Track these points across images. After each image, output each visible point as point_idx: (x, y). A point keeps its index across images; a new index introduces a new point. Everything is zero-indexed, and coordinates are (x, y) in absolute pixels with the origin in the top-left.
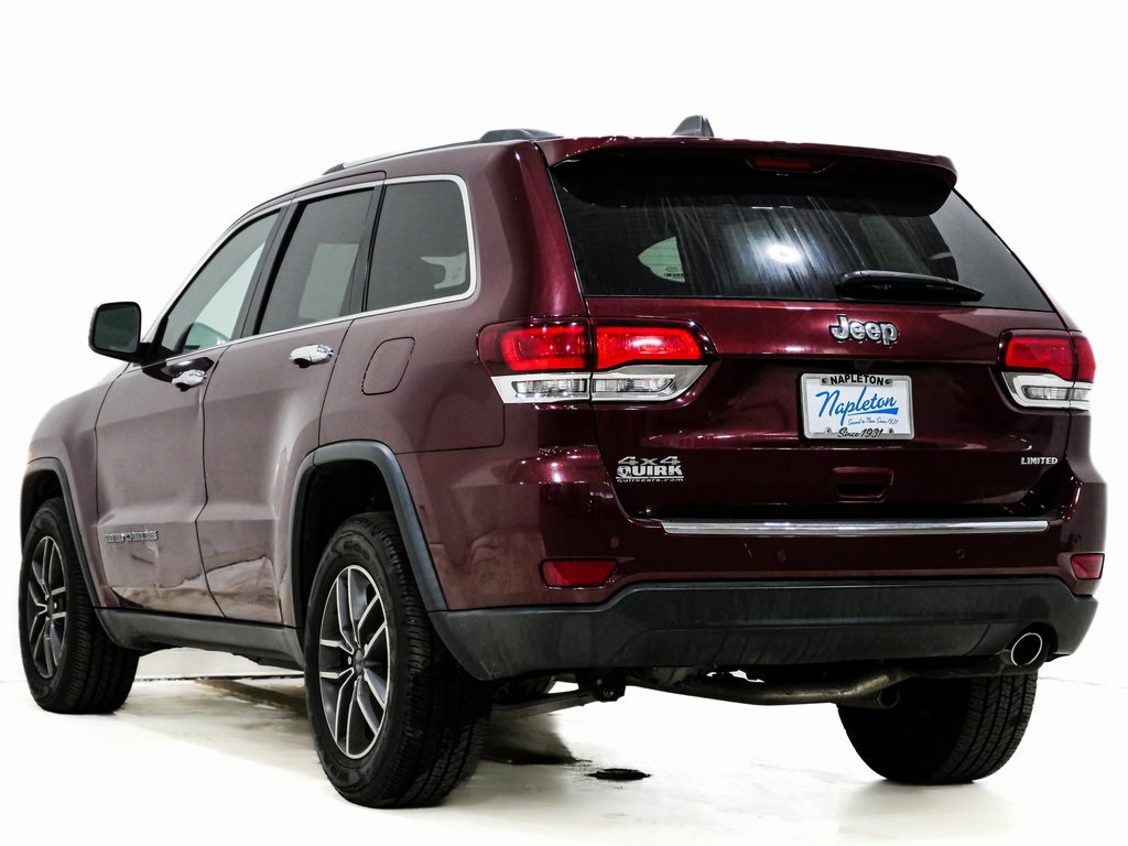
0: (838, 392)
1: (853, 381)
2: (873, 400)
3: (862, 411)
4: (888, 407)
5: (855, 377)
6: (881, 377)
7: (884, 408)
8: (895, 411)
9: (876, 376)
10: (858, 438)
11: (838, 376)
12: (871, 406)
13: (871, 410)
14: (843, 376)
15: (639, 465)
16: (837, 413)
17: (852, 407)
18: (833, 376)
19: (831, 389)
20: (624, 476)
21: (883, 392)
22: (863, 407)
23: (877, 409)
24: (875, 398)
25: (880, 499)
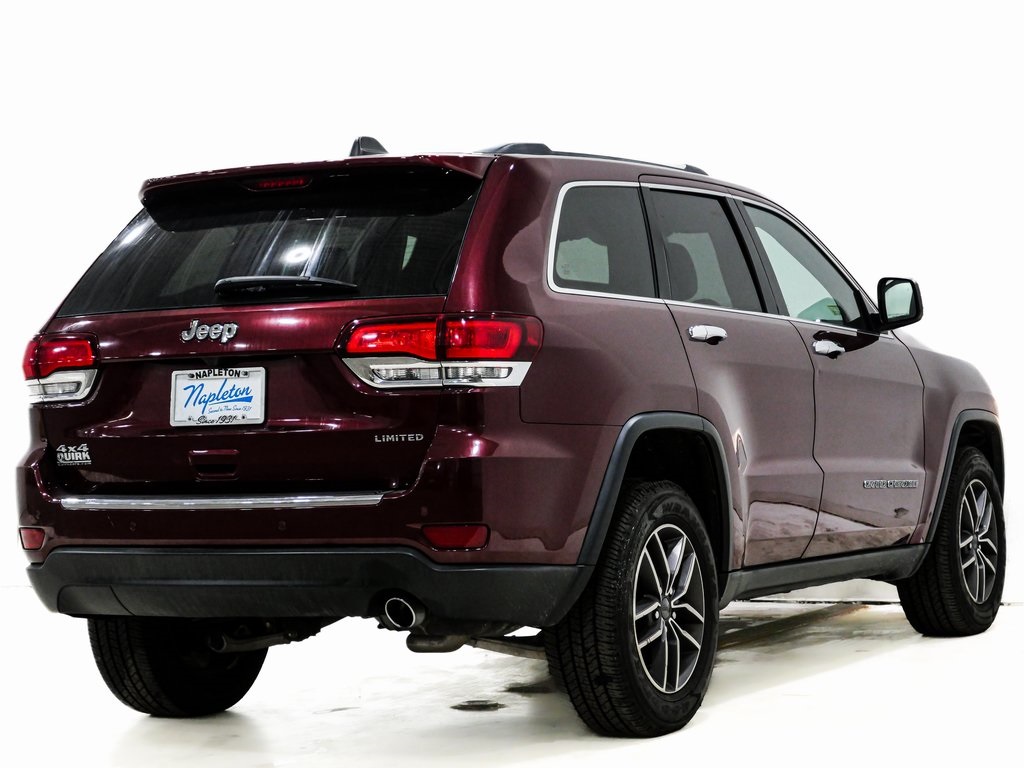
0: (202, 385)
1: (215, 375)
2: (231, 391)
3: (221, 400)
4: (244, 395)
5: (217, 371)
6: (238, 369)
7: (240, 397)
8: (249, 399)
9: (234, 370)
10: (214, 424)
11: (202, 371)
12: (230, 396)
13: (229, 399)
14: (206, 371)
15: (67, 452)
16: (200, 403)
17: (214, 397)
18: (198, 371)
19: (196, 383)
20: (61, 461)
21: (240, 383)
22: (222, 398)
23: (234, 398)
24: (233, 389)
25: (234, 477)
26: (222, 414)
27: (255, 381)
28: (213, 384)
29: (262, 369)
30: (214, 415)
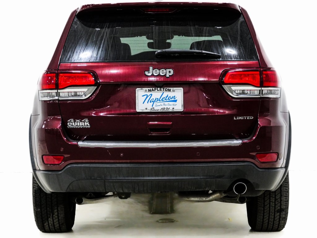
0: (151, 95)
1: (158, 90)
2: (166, 97)
3: (161, 101)
4: (173, 99)
5: (159, 89)
6: (170, 88)
7: (171, 100)
8: (176, 101)
9: (168, 88)
10: (159, 111)
11: (151, 89)
12: (166, 99)
13: (165, 101)
14: (154, 89)
15: (74, 122)
16: (151, 102)
17: (158, 100)
18: (149, 89)
19: (149, 94)
20: (70, 126)
21: (171, 94)
22: (162, 100)
23: (168, 100)
24: (167, 96)
25: (168, 134)
26: (163, 107)
27: (178, 93)
28: (157, 94)
29: (182, 89)
30: (159, 107)
